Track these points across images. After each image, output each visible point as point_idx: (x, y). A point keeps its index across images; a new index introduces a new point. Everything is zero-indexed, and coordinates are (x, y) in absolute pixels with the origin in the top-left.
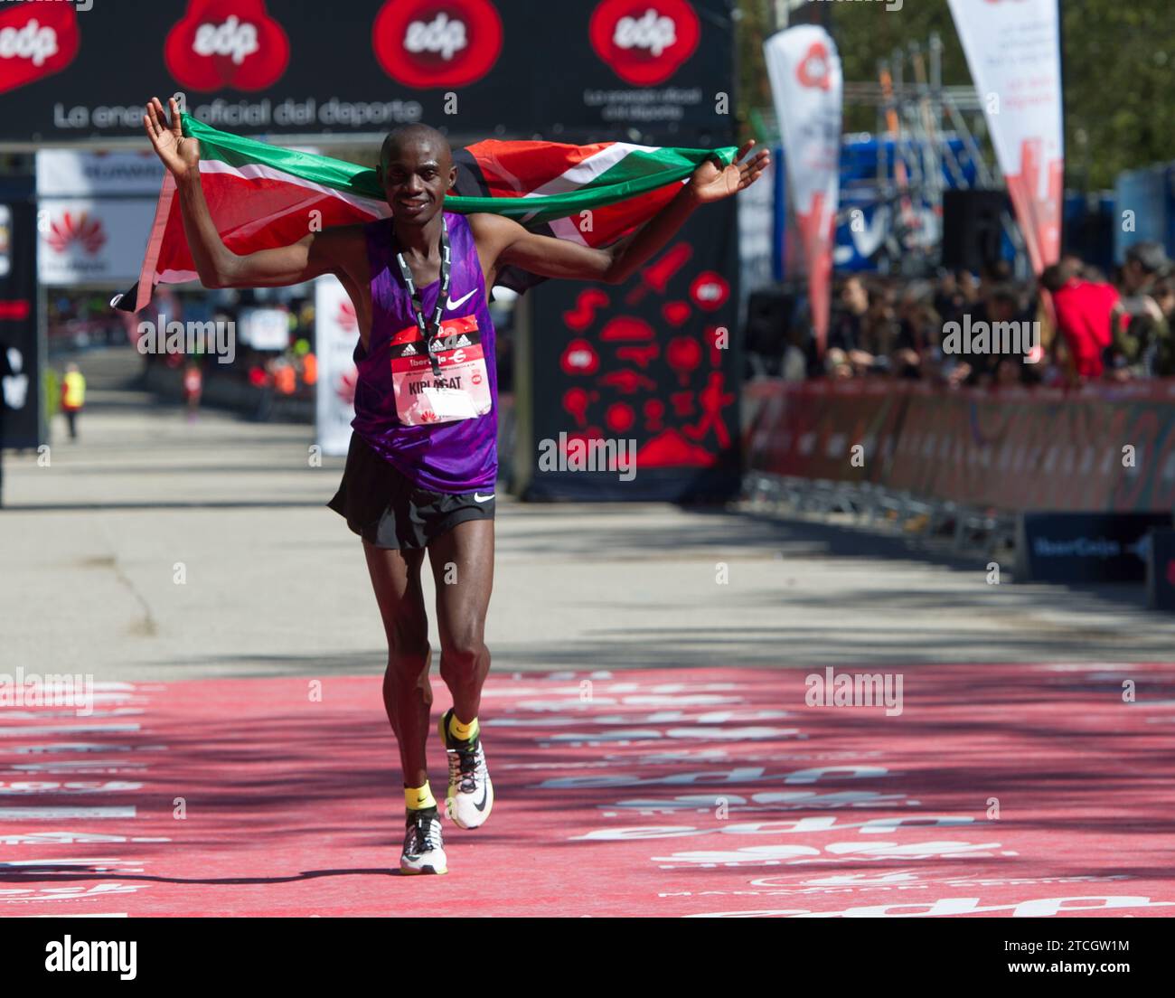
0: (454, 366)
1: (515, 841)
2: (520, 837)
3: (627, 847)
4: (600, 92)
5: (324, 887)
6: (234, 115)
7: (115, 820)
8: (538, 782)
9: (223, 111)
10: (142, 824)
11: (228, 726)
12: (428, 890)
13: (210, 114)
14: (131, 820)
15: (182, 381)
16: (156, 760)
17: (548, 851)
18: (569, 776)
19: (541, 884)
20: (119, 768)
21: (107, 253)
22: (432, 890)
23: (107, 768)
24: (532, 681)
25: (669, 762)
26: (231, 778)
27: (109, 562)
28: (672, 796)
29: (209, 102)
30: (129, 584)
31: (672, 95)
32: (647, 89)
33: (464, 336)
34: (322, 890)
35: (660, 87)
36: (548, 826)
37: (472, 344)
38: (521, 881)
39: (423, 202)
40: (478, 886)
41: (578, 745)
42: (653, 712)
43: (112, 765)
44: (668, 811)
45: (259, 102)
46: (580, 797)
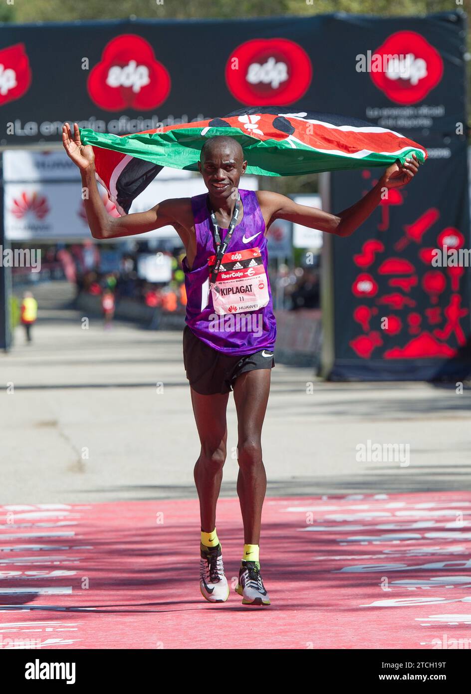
0: (248, 278)
1: (325, 608)
2: (328, 605)
3: (398, 611)
4: (377, 109)
5: (198, 639)
6: (134, 127)
7: (58, 596)
8: (340, 569)
9: (126, 124)
10: (76, 598)
11: (134, 532)
12: (266, 641)
13: (118, 126)
14: (69, 596)
15: (101, 303)
16: (85, 555)
17: (346, 614)
18: (359, 565)
19: (342, 636)
20: (61, 561)
21: (50, 219)
22: (270, 641)
23: (52, 562)
24: (334, 501)
25: (426, 554)
26: (136, 567)
27: (53, 424)
28: (428, 577)
29: (117, 118)
30: (67, 439)
31: (425, 111)
32: (408, 107)
33: (253, 260)
34: (196, 641)
35: (417, 106)
36: (346, 597)
37: (258, 264)
38: (329, 635)
39: (226, 185)
40: (300, 638)
41: (366, 543)
42: (415, 521)
43: (56, 559)
44: (426, 588)
45: (150, 118)
46: (367, 578)
